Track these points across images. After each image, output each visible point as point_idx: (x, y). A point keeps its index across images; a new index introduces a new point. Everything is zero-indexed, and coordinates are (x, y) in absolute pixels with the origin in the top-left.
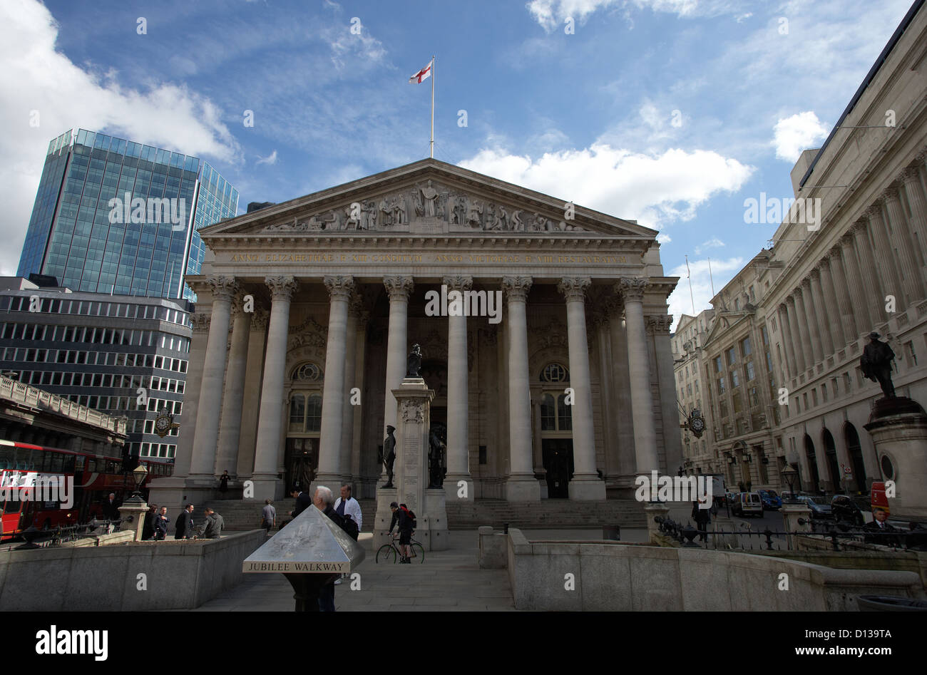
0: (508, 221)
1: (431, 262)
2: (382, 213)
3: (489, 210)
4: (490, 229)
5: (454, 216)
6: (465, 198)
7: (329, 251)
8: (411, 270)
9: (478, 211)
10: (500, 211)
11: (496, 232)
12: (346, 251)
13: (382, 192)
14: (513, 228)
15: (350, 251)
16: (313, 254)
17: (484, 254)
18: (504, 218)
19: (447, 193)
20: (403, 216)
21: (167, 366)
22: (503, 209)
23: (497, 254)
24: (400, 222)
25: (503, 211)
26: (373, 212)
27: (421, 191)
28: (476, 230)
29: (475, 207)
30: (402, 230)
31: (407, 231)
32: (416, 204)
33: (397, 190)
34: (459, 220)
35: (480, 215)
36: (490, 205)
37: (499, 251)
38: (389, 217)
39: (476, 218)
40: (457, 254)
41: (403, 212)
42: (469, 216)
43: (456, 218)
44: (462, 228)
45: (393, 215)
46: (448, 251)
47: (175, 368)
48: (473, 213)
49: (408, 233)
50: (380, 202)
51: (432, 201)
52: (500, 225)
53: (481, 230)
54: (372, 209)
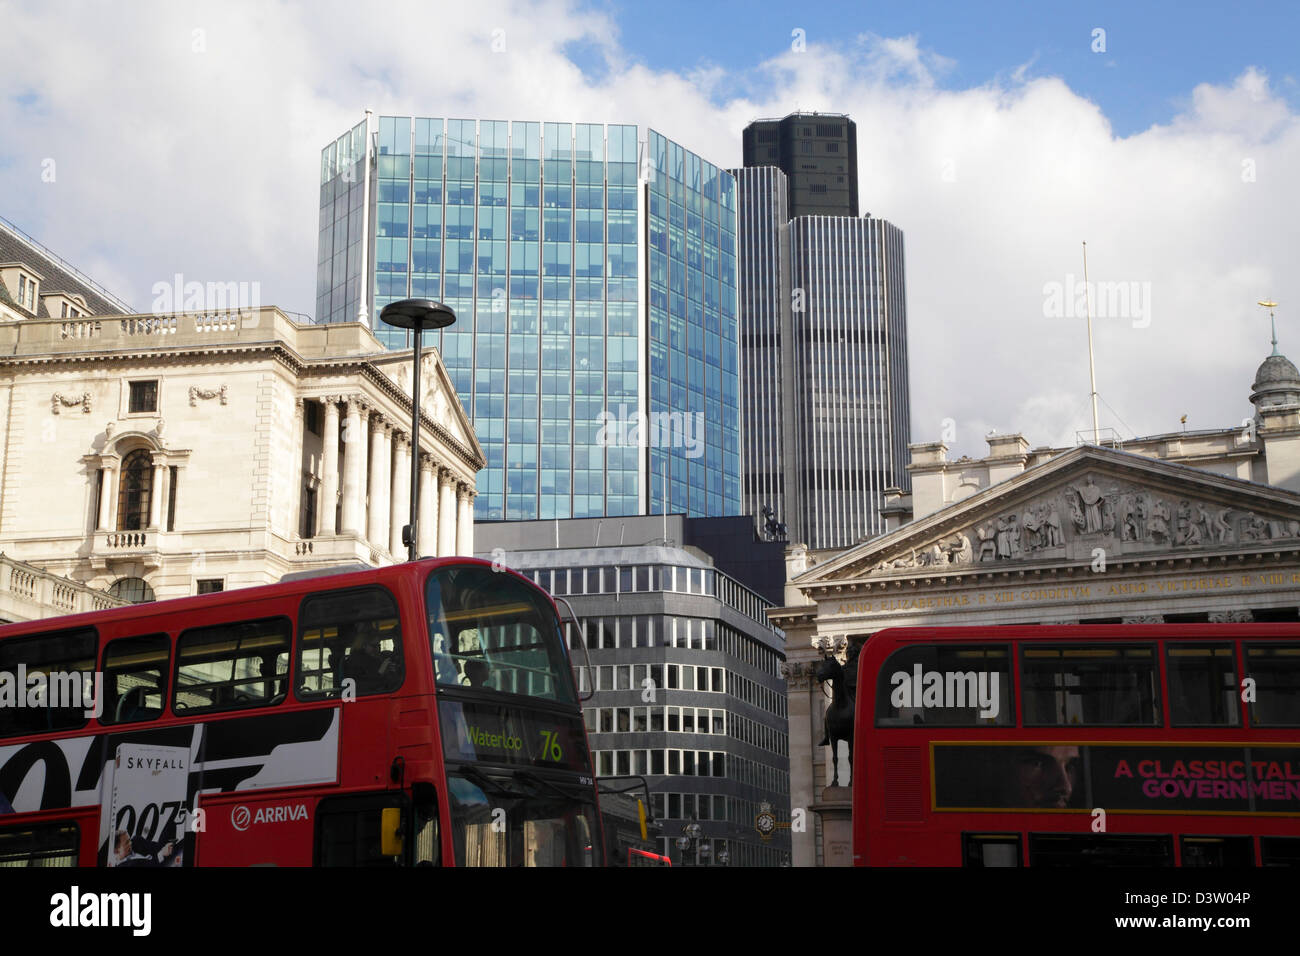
0: (1209, 527)
1: (1104, 596)
2: (1027, 532)
3: (1181, 510)
4: (1183, 544)
5: (1128, 527)
6: (1143, 496)
7: (963, 590)
8: (1076, 609)
9: (1163, 517)
10: (1198, 512)
11: (1190, 547)
12: (985, 588)
13: (1024, 498)
14: (1218, 536)
15: (991, 588)
16: (941, 595)
17: (1179, 579)
18: (1204, 521)
19: (1116, 489)
20: (1056, 534)
21: (688, 683)
22: (1203, 508)
23: (1197, 578)
24: (1053, 545)
25: (1202, 512)
26: (1014, 530)
27: (1078, 493)
28: (1161, 548)
29: (1159, 511)
30: (1056, 556)
31: (1064, 556)
32: (1075, 515)
33: (1045, 492)
34: (1137, 531)
35: (1167, 522)
36: (1182, 503)
37: (1200, 573)
38: (1038, 534)
39: (1161, 527)
40: (1139, 582)
41: (1055, 528)
42: (1151, 527)
43: (1133, 528)
44: (1141, 548)
45: (1043, 532)
46: (1125, 579)
47: (702, 685)
48: (1156, 521)
49: (1065, 560)
50: (1023, 512)
51: (1095, 508)
52: (1197, 536)
53: (1168, 546)
54: (1014, 525)
